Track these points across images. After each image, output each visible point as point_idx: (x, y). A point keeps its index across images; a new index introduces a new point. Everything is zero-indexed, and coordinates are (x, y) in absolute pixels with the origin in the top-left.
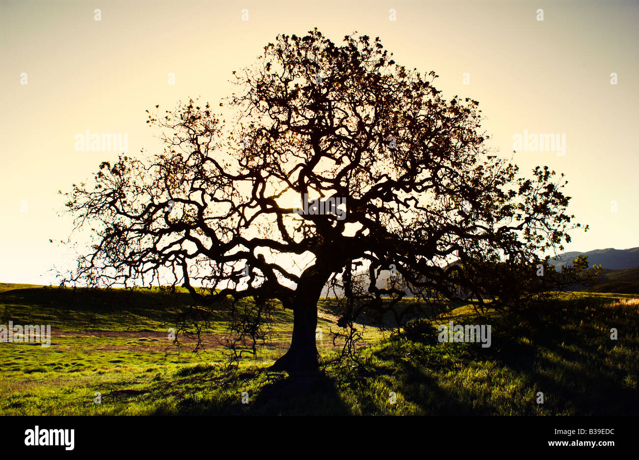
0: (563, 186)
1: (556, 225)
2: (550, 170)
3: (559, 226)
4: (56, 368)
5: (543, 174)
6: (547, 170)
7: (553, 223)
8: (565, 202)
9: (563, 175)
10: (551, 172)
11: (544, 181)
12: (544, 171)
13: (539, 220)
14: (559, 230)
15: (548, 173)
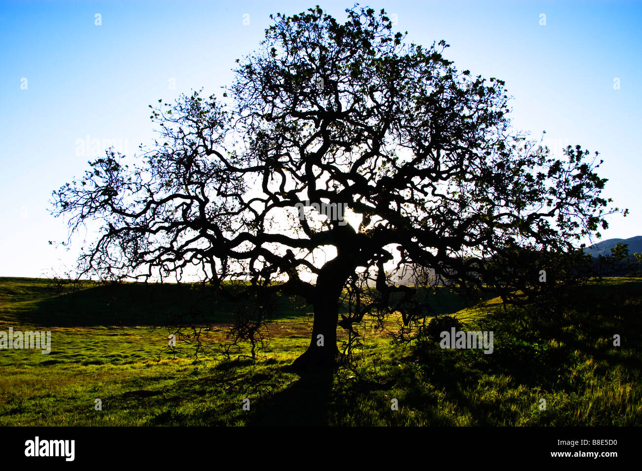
0: (598, 166)
1: (591, 209)
2: (583, 149)
3: (594, 211)
4: (114, 360)
5: (576, 154)
6: (580, 150)
7: (588, 208)
8: (600, 184)
9: (597, 153)
10: (584, 151)
11: (576, 162)
12: (575, 150)
13: (572, 205)
14: (595, 215)
15: (580, 153)
